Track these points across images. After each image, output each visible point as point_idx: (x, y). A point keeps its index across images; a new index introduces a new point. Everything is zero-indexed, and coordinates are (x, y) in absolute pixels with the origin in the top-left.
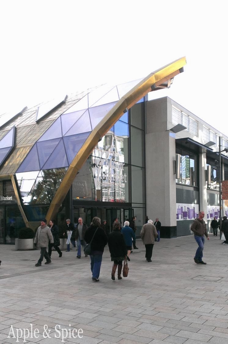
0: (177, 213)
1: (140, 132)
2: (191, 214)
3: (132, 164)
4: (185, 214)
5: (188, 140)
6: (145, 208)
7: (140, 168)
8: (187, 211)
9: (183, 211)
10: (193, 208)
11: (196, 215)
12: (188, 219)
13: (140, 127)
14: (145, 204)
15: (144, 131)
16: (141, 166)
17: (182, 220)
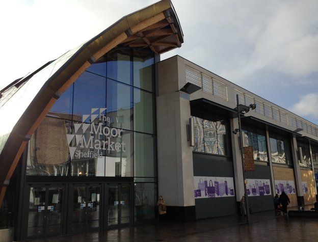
0: (197, 189)
1: (151, 95)
2: (222, 189)
3: (135, 130)
4: (211, 190)
5: (203, 100)
6: (156, 182)
7: (151, 136)
8: (214, 186)
9: (208, 186)
10: (224, 182)
11: (229, 191)
12: (216, 196)
13: (150, 90)
14: (156, 177)
15: (154, 94)
16: (152, 133)
17: (207, 197)
